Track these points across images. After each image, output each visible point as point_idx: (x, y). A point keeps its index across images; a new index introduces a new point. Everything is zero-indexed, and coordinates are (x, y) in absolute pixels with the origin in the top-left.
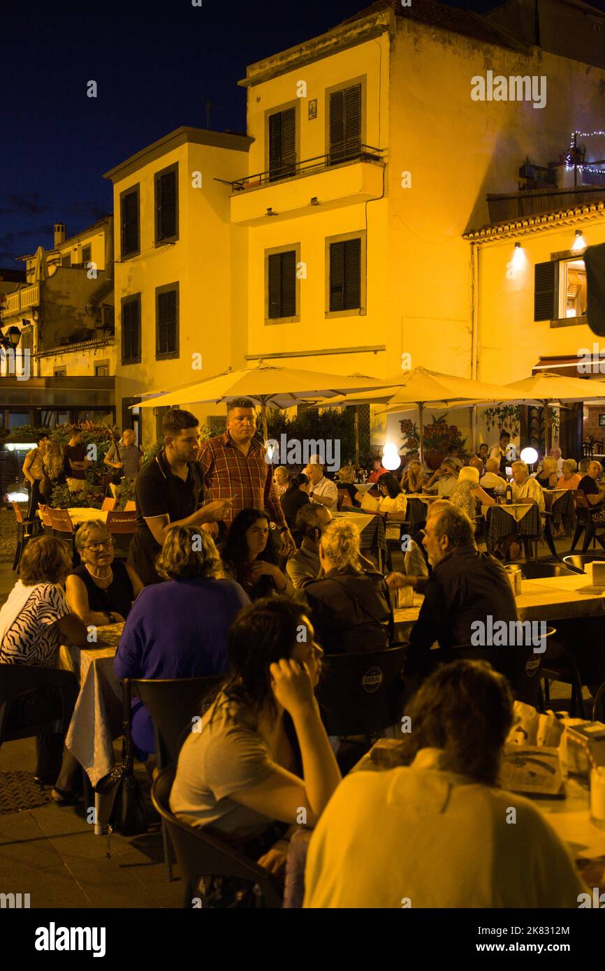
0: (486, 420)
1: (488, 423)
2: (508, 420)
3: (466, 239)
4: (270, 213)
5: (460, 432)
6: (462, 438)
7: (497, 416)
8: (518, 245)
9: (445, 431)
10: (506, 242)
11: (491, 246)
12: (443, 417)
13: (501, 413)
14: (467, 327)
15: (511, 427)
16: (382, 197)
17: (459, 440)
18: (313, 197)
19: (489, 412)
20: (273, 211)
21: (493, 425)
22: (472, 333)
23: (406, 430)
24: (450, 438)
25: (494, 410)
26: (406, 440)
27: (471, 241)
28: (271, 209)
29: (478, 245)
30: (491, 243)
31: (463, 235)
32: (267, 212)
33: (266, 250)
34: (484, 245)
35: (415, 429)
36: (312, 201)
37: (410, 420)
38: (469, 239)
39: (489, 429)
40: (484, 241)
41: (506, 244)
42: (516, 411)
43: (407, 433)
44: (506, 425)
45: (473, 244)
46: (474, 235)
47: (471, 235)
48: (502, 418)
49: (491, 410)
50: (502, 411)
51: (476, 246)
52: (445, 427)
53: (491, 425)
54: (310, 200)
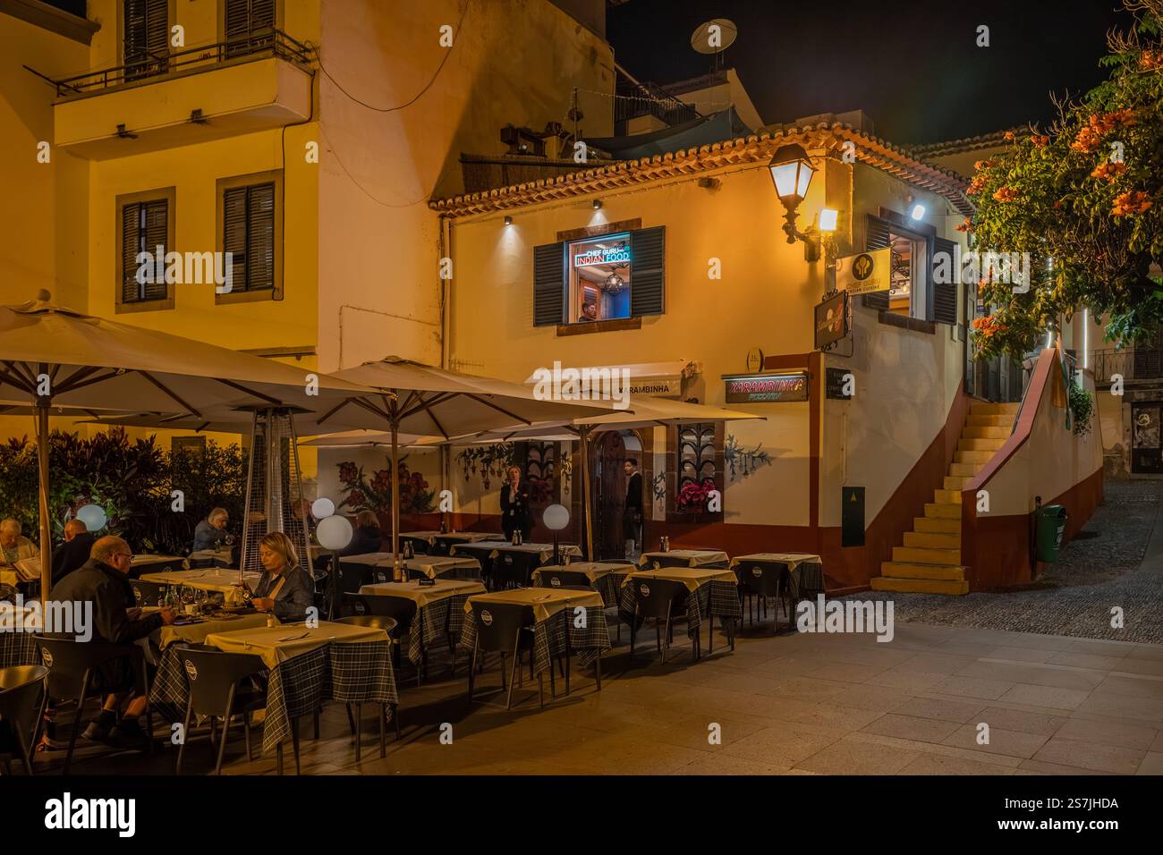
0: (463, 464)
1: (466, 469)
2: (496, 466)
3: (433, 208)
4: (122, 133)
5: (426, 483)
6: (429, 491)
7: (479, 459)
8: (509, 219)
9: (405, 480)
10: (491, 216)
11: (469, 222)
12: (402, 460)
13: (486, 455)
14: (435, 333)
15: (500, 475)
16: (309, 120)
17: (425, 492)
18: (195, 109)
19: (468, 454)
20: (127, 129)
21: (474, 471)
22: (442, 342)
23: (348, 478)
24: (413, 490)
25: (475, 452)
26: (348, 493)
27: (439, 213)
28: (124, 126)
29: (450, 220)
30: (468, 218)
31: (429, 202)
32: (116, 130)
33: (119, 198)
34: (459, 219)
35: (361, 476)
36: (192, 116)
37: (353, 464)
38: (437, 209)
39: (467, 478)
40: (459, 213)
41: (491, 219)
42: (508, 453)
43: (349, 483)
44: (493, 472)
45: (442, 216)
46: (445, 202)
47: (441, 202)
48: (488, 461)
49: (471, 451)
50: (488, 452)
51: (447, 221)
52: (405, 475)
53: (470, 472)
54: (190, 113)
